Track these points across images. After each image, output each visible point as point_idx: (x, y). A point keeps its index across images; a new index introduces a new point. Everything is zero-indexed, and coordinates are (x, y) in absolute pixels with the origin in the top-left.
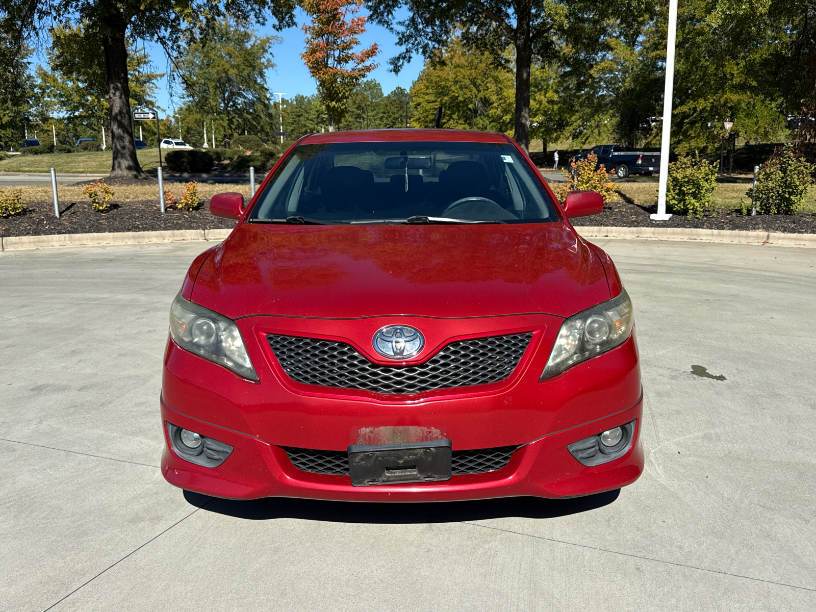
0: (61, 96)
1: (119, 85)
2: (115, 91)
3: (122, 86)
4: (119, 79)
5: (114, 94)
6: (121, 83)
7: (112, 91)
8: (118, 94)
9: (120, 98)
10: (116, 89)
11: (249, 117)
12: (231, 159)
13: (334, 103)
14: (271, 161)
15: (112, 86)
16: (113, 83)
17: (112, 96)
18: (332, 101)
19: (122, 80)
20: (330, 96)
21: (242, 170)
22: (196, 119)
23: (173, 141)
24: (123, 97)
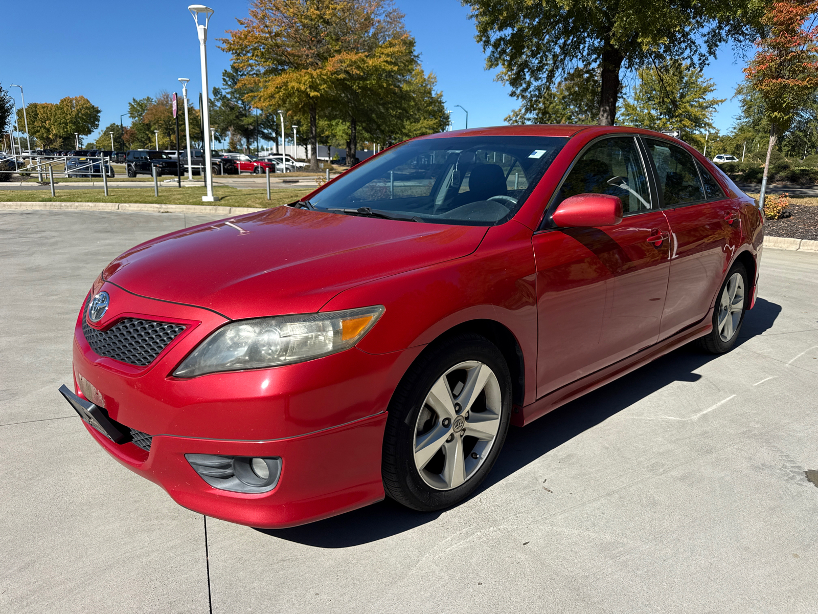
0: (636, 121)
1: (608, 108)
2: (604, 113)
3: (610, 109)
4: (609, 103)
5: (603, 115)
6: (609, 106)
7: (602, 113)
8: (605, 115)
9: (607, 118)
10: (605, 111)
11: (801, 134)
12: (743, 171)
13: (776, 113)
14: (781, 173)
15: (602, 109)
16: (603, 106)
17: (600, 117)
18: (773, 112)
19: (610, 104)
20: (771, 107)
21: (749, 181)
22: (746, 137)
23: (725, 157)
24: (609, 117)
